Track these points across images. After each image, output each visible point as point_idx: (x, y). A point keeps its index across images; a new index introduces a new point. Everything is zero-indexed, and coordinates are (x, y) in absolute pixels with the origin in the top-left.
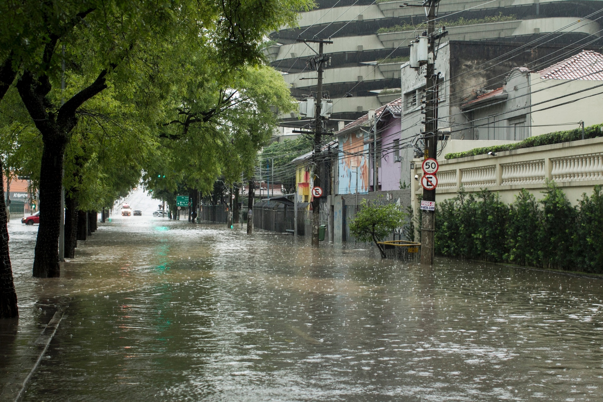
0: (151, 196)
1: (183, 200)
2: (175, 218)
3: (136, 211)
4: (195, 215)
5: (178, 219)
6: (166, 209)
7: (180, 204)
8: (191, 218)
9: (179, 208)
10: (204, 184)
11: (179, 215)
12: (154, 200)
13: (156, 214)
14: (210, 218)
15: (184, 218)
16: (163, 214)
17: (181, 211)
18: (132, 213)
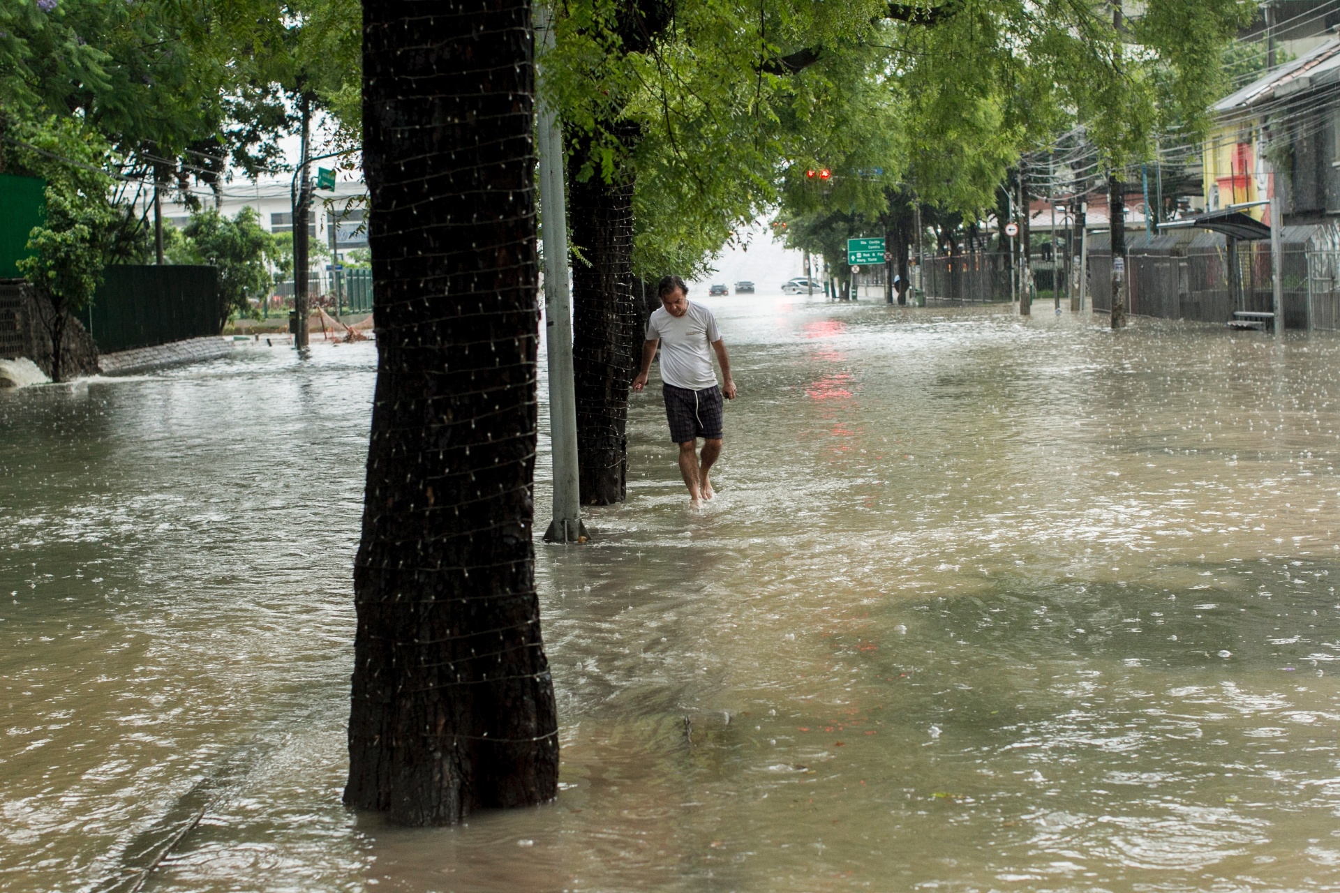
0: (781, 244)
1: (865, 247)
2: (845, 296)
3: (741, 283)
4: (903, 285)
5: (854, 298)
6: (819, 275)
7: (857, 258)
8: (895, 295)
9: (855, 269)
10: (971, 188)
11: (855, 287)
12: (790, 251)
13: (790, 287)
14: (941, 290)
15: (871, 293)
16: (809, 286)
17: (860, 278)
18: (731, 290)
